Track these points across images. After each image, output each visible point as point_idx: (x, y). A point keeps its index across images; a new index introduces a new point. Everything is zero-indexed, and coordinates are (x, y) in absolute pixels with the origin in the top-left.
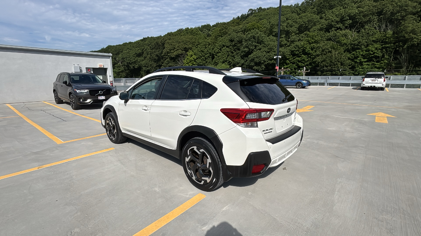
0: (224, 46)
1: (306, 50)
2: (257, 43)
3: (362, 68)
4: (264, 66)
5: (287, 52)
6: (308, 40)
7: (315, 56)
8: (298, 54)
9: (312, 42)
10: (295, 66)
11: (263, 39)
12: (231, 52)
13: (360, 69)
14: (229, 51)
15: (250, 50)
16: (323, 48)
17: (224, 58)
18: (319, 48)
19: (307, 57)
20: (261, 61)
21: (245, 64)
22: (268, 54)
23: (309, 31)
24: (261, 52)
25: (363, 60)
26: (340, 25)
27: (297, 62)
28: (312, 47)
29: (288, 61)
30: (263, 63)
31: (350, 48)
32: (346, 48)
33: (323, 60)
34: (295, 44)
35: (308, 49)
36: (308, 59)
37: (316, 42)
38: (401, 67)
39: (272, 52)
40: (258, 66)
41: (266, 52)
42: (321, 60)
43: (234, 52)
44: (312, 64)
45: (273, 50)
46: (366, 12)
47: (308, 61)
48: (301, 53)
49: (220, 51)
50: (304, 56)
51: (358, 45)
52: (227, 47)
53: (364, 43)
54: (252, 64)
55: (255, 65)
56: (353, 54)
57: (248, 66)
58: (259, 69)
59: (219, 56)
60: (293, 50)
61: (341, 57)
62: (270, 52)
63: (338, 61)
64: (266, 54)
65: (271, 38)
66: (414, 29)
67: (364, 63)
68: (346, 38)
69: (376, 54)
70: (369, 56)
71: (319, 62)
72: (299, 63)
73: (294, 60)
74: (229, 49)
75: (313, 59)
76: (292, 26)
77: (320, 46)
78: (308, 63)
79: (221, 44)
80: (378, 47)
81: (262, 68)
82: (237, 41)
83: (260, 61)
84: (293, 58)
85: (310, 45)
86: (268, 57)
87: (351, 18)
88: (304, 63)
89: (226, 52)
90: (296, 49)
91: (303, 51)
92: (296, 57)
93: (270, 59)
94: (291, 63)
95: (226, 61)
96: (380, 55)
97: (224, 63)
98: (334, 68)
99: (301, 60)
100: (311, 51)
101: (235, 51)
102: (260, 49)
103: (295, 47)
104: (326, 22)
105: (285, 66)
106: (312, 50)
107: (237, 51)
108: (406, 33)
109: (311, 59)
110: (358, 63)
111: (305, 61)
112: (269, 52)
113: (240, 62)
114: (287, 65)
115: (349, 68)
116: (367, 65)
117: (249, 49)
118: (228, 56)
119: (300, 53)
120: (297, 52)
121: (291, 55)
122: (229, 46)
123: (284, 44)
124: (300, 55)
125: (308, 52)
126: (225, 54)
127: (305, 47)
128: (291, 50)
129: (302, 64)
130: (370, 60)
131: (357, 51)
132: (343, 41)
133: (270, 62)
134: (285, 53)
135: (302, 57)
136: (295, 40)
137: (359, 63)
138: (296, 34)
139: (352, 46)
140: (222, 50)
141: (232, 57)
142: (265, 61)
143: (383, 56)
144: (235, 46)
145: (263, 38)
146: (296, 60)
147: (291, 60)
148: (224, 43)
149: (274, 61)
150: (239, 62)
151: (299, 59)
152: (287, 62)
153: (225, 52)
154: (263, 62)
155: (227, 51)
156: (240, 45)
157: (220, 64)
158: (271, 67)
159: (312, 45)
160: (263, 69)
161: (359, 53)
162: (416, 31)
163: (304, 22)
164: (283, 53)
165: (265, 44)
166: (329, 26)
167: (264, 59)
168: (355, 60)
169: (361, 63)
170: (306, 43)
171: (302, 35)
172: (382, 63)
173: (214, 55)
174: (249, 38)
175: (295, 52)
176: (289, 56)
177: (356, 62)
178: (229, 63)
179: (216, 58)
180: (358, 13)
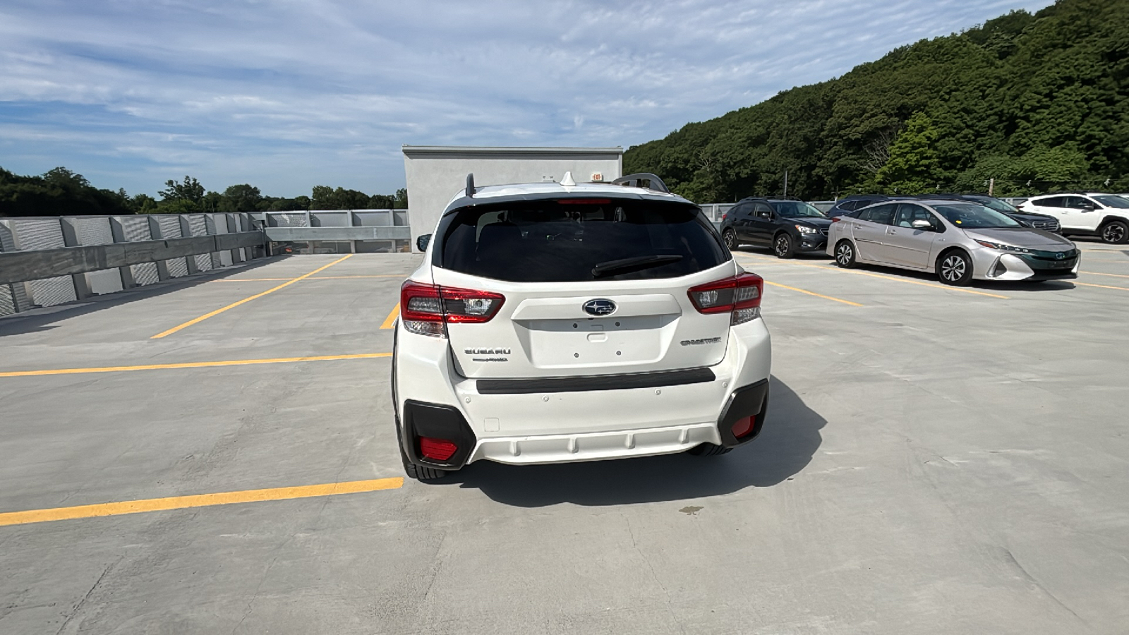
0: (1069, 82)
12: (1102, 100)
14: (1095, 97)
17: (1062, 128)
43: (1117, 98)
49: (1048, 103)
52: (1088, 82)
59: (1037, 122)
74: (1097, 90)
79: (1057, 76)
89: (1076, 101)
95: (1071, 137)
97: (1059, 143)
118: (1085, 116)
122: (1099, 77)
126: (1069, 109)
140: (1056, 97)
148: (1072, 69)
155: (1084, 100)
157: (1038, 149)
173: (1019, 120)
178: (1083, 142)
179: (1024, 129)
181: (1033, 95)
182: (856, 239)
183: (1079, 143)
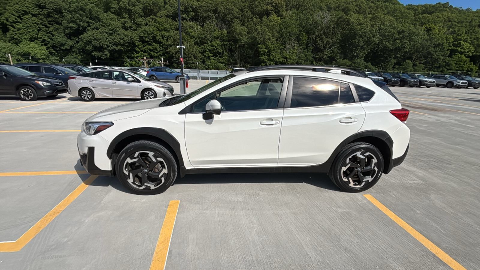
0: (26, 13)
1: (157, 37)
2: (90, 19)
3: (211, 63)
4: (107, 53)
5: (135, 36)
6: (157, 26)
7: (168, 46)
8: (148, 41)
9: (162, 29)
10: (147, 55)
11: (99, 15)
12: (43, 25)
13: (209, 63)
14: (40, 23)
15: (79, 27)
16: (174, 38)
17: (31, 34)
18: (170, 38)
19: (159, 46)
20: (103, 45)
21: (76, 47)
22: (111, 37)
23: (156, 16)
24: (101, 33)
25: (210, 55)
26: (185, 16)
27: (149, 51)
28: (162, 35)
29: (138, 49)
30: (106, 49)
31: (199, 42)
32: (195, 41)
33: (176, 50)
34: (143, 29)
35: (158, 37)
36: (161, 49)
37: (165, 30)
38: (237, 64)
39: (115, 34)
40: (100, 53)
41: (108, 34)
42: (175, 51)
43: (49, 25)
44: (166, 55)
45: (117, 33)
46: (205, 8)
47: (160, 51)
48: (152, 41)
49: (20, 21)
50: (156, 45)
51: (204, 39)
52: (33, 15)
53: (209, 38)
54: (89, 48)
55: (94, 50)
56: (202, 48)
57: (80, 50)
58: (101, 56)
59: (19, 29)
60: (141, 35)
61: (193, 50)
62: (113, 34)
63: (191, 54)
64: (108, 37)
65: (110, 15)
66: (241, 32)
67: (211, 58)
68: (193, 29)
69: (218, 50)
70: (214, 52)
71: (173, 53)
72: (151, 53)
73: (145, 47)
74: (39, 20)
75: (167, 49)
76: (136, 6)
77: (171, 36)
78: (161, 53)
79: (20, 9)
80: (219, 43)
81: (106, 55)
82: (53, 9)
83: (101, 45)
84: (143, 46)
85: (160, 32)
86: (112, 41)
87: (194, 10)
88: (157, 53)
89: (33, 23)
90: (145, 35)
91: (153, 39)
92: (147, 45)
93: (114, 43)
94: (141, 51)
95: (36, 39)
96: (221, 51)
97: (33, 41)
98: (189, 60)
99: (153, 48)
100: (162, 40)
101: (52, 25)
102: (97, 29)
103: (143, 33)
104: (172, 9)
105: (135, 55)
106: (163, 38)
107: (54, 24)
108: (236, 34)
109: (164, 49)
110: (206, 57)
111: (157, 50)
112: (111, 34)
113: (67, 43)
114: (137, 53)
115: (201, 62)
116: (214, 59)
117: (79, 25)
118: (39, 30)
119: (150, 41)
120: (147, 38)
121: (139, 41)
122: (38, 14)
123: (128, 26)
124: (150, 43)
125: (159, 40)
126: (31, 26)
127: (155, 34)
128: (139, 35)
129: (155, 54)
130: (215, 55)
131: (205, 45)
132: (192, 33)
133: (116, 48)
134: (133, 38)
135: (154, 45)
136: (142, 23)
137: (208, 57)
138: (141, 16)
139: (200, 39)
140: (23, 19)
141: (48, 33)
142: (108, 46)
143: (223, 52)
144: (48, 15)
145: (99, 13)
146: (147, 48)
147: (141, 48)
148: (25, 7)
149: (120, 47)
150: (64, 42)
151: (151, 47)
152: (136, 50)
153: (31, 24)
154: (106, 46)
155: (35, 23)
156: (60, 17)
157: (25, 42)
158: (116, 55)
159: (162, 32)
160: (108, 56)
161: (207, 47)
162: (242, 34)
163: (148, 4)
164: (130, 37)
165: (102, 22)
166: (175, 14)
167: (107, 43)
168: (204, 54)
169: (209, 57)
170: (155, 29)
171: (148, 18)
172: (223, 59)
173: (8, 26)
174: (75, 10)
175: (144, 38)
176: (138, 43)
177: (205, 56)
178: (42, 42)
179: (13, 31)
180: (198, 7)
181: (11, 15)
182: (93, 87)
183: (41, 42)
